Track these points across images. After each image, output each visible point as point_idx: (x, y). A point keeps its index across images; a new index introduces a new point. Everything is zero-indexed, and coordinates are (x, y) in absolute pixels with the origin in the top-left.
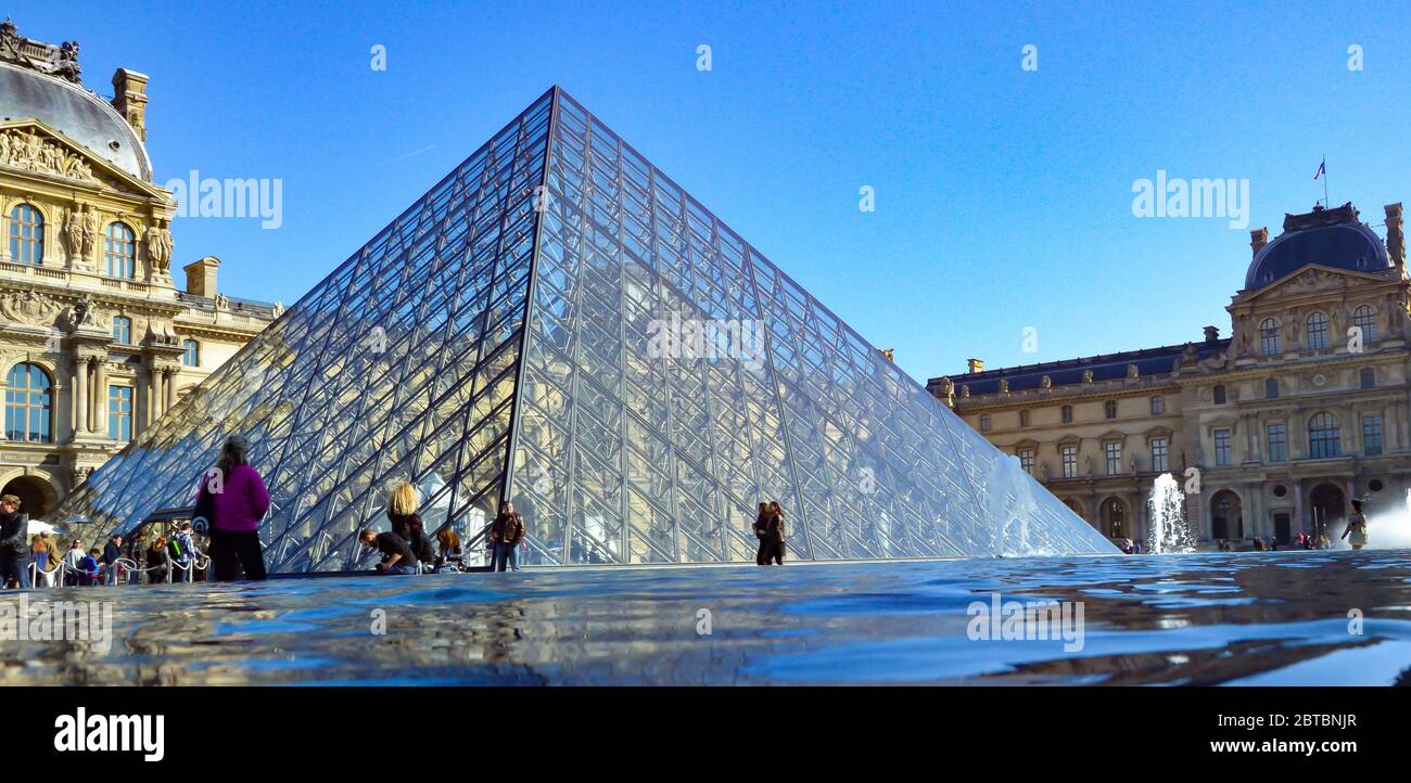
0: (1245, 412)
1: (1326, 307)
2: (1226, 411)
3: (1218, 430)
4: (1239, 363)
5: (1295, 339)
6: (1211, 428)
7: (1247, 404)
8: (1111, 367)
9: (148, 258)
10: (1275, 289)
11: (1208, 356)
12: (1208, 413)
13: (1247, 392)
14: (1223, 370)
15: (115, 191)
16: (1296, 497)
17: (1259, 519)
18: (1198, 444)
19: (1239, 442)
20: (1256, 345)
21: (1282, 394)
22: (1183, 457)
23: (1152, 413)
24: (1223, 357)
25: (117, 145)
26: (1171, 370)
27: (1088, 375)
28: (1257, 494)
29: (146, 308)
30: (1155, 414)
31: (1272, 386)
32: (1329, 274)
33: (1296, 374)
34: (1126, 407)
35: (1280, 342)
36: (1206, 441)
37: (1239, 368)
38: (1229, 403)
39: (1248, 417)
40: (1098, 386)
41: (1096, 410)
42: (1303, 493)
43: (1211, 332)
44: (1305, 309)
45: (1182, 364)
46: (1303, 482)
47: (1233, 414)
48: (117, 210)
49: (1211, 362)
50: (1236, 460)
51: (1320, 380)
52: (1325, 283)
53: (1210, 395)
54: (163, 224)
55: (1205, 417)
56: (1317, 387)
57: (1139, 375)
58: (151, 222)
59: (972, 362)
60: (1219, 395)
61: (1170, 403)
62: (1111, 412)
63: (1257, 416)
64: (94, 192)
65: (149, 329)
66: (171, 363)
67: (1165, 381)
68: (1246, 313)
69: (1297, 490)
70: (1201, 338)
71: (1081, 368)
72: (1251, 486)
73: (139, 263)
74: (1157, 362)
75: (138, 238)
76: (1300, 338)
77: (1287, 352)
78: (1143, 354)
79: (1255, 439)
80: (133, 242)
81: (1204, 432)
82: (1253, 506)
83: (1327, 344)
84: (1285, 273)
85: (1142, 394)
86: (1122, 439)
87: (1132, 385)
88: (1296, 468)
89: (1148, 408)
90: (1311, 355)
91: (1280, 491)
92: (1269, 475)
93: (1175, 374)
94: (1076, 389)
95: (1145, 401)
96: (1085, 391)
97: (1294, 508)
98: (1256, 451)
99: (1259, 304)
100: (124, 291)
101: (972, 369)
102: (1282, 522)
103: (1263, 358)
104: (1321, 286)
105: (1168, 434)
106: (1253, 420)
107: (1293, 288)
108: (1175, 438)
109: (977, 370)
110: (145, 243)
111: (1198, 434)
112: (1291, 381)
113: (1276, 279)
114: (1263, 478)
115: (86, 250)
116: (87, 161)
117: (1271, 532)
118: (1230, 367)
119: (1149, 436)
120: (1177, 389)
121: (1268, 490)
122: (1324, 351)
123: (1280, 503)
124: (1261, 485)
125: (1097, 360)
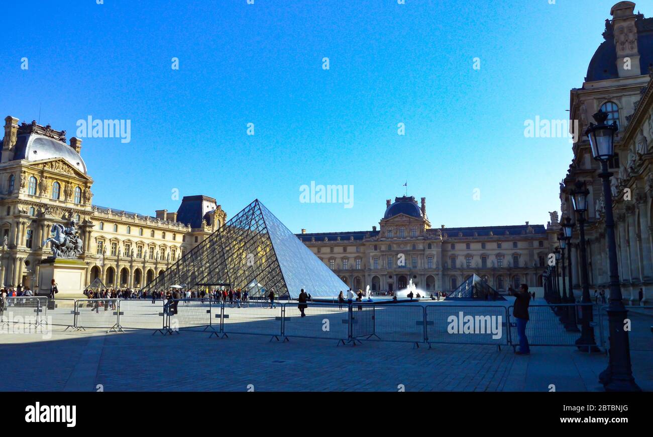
0: (382, 253)
1: (405, 226)
2: (377, 253)
3: (375, 258)
4: (382, 239)
5: (396, 233)
6: (373, 257)
7: (383, 251)
8: (346, 236)
9: (85, 197)
10: (392, 219)
11: (373, 236)
12: (373, 253)
13: (383, 248)
14: (377, 241)
15: (78, 178)
16: (395, 279)
17: (385, 284)
18: (369, 262)
19: (380, 262)
20: (386, 234)
21: (392, 249)
22: (365, 265)
23: (357, 251)
24: (377, 237)
25: (79, 164)
26: (362, 239)
27: (339, 238)
28: (384, 277)
29: (84, 213)
30: (358, 252)
31: (390, 247)
32: (406, 216)
33: (396, 244)
34: (349, 249)
35: (392, 234)
36: (372, 261)
37: (381, 241)
38: (378, 250)
39: (383, 255)
40: (342, 242)
41: (340, 249)
42: (396, 277)
43: (374, 228)
44: (399, 226)
45: (366, 238)
46: (397, 275)
47: (380, 254)
48: (78, 183)
49: (374, 238)
50: (379, 267)
51: (402, 246)
52: (405, 219)
53: (373, 248)
54: (89, 187)
55: (371, 254)
56: (401, 248)
57: (354, 239)
58: (86, 187)
59: (303, 230)
60: (376, 248)
61: (362, 249)
62: (345, 250)
63: (386, 255)
64: (74, 178)
65: (84, 219)
66: (90, 229)
67: (361, 242)
68: (384, 225)
69: (395, 277)
70: (371, 230)
71: (336, 235)
72: (383, 275)
73: (82, 199)
74: (359, 236)
75: (83, 191)
76: (398, 233)
77: (394, 237)
78: (355, 233)
79: (384, 262)
80: (81, 192)
81: (371, 258)
82: (383, 281)
83: (404, 236)
84: (395, 214)
85: (355, 245)
86: (348, 258)
87: (352, 243)
88: (395, 271)
89: (356, 250)
90: (400, 238)
91: (391, 277)
92: (388, 272)
93: (364, 240)
94: (335, 242)
95: (355, 248)
96: (338, 243)
97: (394, 282)
98: (385, 265)
99: (387, 223)
100: (79, 208)
101: (303, 232)
102: (391, 286)
103: (388, 238)
104: (404, 220)
105: (361, 258)
106: (384, 257)
107: (396, 219)
108: (363, 259)
109: (304, 233)
110: (85, 193)
111: (369, 259)
112: (395, 246)
113: (393, 215)
114: (386, 273)
115: (70, 196)
116: (73, 169)
117: (388, 289)
118: (379, 240)
119: (356, 258)
120: (364, 245)
121: (388, 276)
122: (404, 238)
123: (390, 281)
124: (385, 275)
125: (342, 233)
